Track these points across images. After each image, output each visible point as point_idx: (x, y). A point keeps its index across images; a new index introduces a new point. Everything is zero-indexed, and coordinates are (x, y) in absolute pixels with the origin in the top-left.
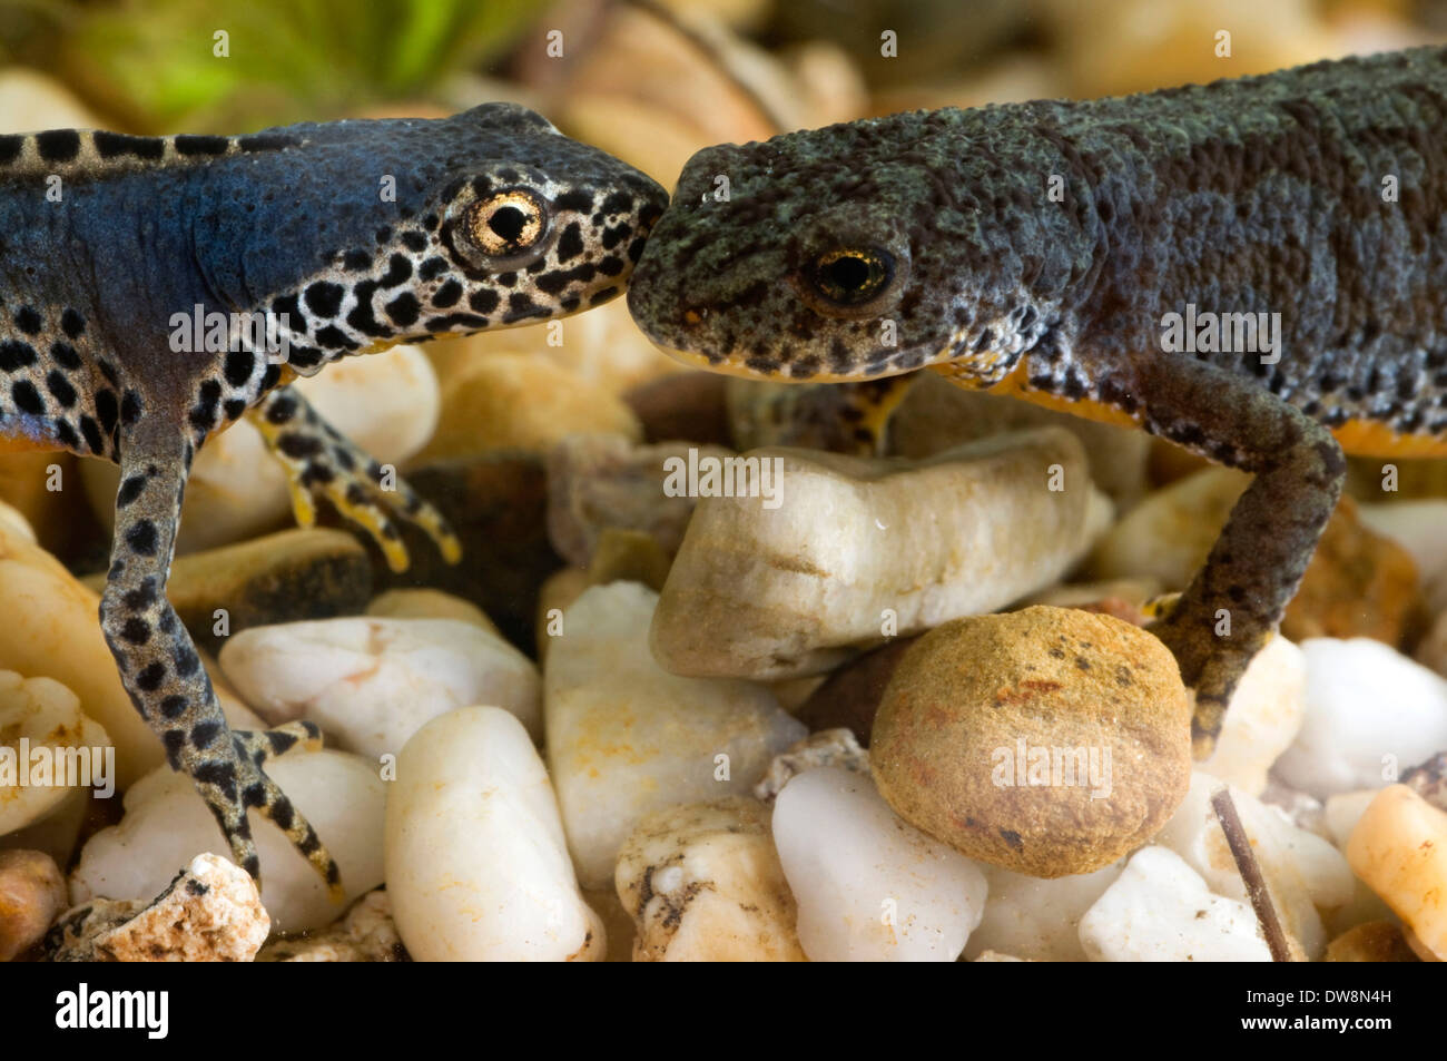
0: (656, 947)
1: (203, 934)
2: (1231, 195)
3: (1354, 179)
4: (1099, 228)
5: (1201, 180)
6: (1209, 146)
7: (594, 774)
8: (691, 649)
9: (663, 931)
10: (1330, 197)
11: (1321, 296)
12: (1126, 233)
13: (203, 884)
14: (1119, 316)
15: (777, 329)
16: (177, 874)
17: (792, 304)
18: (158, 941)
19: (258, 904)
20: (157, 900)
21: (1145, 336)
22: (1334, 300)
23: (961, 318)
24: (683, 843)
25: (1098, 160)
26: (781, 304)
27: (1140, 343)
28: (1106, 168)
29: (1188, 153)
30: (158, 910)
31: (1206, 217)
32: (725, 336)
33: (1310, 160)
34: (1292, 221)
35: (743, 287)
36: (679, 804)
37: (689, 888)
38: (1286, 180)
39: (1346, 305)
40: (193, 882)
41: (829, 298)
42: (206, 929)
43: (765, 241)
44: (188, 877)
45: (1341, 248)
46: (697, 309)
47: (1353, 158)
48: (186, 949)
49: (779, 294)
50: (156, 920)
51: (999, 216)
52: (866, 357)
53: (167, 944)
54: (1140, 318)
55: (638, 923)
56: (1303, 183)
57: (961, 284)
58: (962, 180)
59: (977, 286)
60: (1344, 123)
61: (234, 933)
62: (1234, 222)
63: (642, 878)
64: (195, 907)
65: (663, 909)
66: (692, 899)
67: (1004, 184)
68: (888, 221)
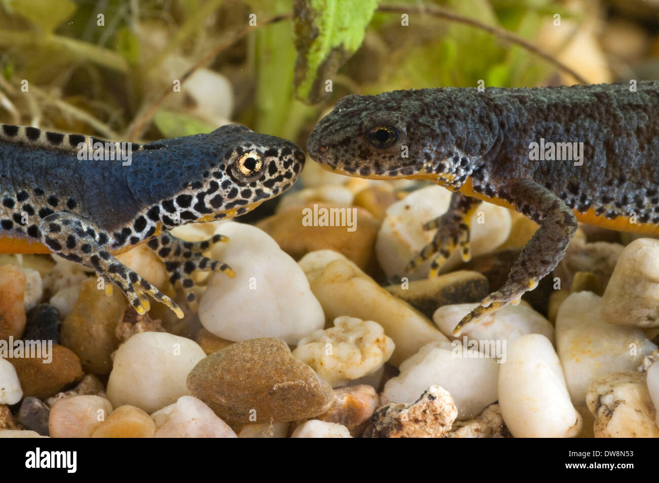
0: (603, 424)
1: (434, 415)
2: (563, 124)
3: (618, 122)
4: (499, 131)
5: (550, 117)
6: (556, 106)
7: (578, 361)
8: (616, 313)
9: (606, 418)
10: (606, 128)
11: (599, 165)
12: (512, 133)
13: (434, 396)
14: (508, 164)
15: (353, 155)
16: (424, 392)
17: (360, 147)
18: (417, 417)
19: (453, 405)
20: (416, 402)
21: (518, 173)
22: (605, 167)
23: (428, 158)
24: (612, 386)
25: (502, 107)
26: (356, 146)
27: (516, 175)
28: (505, 110)
29: (545, 107)
30: (417, 405)
31: (551, 131)
32: (335, 158)
33: (600, 114)
34: (588, 135)
35: (341, 139)
36: (609, 373)
37: (616, 402)
38: (588, 120)
39: (610, 169)
40: (430, 395)
41: (374, 145)
42: (435, 413)
43: (352, 123)
44: (428, 393)
45: (609, 147)
46: (325, 147)
47: (618, 114)
48: (427, 420)
49: (355, 142)
50: (416, 409)
51: (447, 122)
52: (387, 168)
53: (420, 418)
54: (516, 166)
55: (595, 416)
56: (595, 122)
57: (427, 143)
58: (436, 108)
59: (434, 145)
60: (618, 102)
61: (445, 415)
62: (563, 134)
63: (597, 399)
64: (431, 404)
65: (606, 410)
66: (617, 406)
67: (452, 110)
68: (397, 117)
